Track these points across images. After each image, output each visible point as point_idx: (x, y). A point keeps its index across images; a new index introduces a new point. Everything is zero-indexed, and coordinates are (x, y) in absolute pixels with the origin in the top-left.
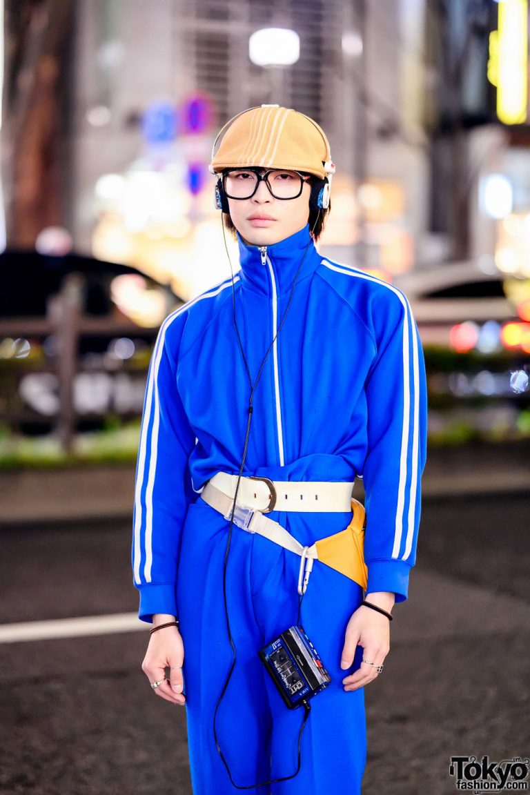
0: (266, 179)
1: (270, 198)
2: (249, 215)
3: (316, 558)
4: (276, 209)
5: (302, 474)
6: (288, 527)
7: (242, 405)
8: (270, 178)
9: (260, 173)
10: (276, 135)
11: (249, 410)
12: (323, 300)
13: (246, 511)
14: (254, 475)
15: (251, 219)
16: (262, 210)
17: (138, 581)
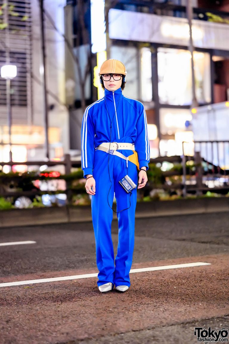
0: (112, 76)
1: (114, 80)
2: (109, 85)
3: (128, 160)
4: (115, 83)
5: (123, 141)
6: (122, 153)
7: (109, 126)
8: (113, 76)
9: (111, 75)
10: (114, 67)
11: (111, 127)
12: (126, 104)
13: (112, 151)
14: (113, 142)
15: (110, 85)
16: (112, 83)
17: (84, 167)
